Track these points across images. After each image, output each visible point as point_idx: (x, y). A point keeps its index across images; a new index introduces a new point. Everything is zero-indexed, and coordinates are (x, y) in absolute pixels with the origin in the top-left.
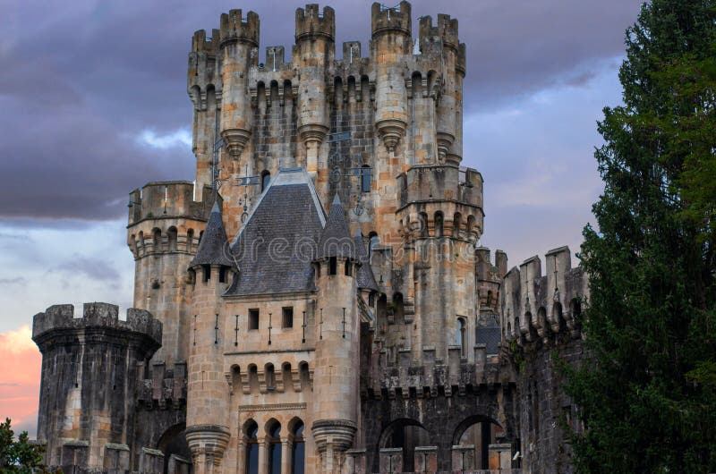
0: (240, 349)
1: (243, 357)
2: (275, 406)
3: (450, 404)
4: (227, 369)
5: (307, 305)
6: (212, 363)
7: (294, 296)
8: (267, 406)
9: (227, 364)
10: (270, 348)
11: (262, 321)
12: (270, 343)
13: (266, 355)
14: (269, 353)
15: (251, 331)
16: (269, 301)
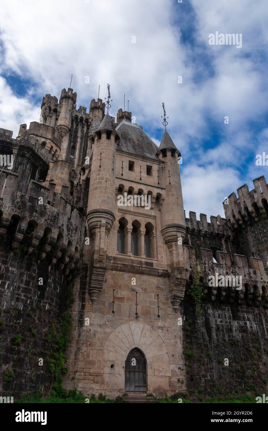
0: (124, 177)
1: (127, 182)
2: (139, 213)
3: (202, 239)
4: (117, 186)
5: (159, 168)
6: (111, 179)
8: (134, 212)
9: (117, 183)
10: (141, 182)
11: (137, 168)
12: (141, 179)
13: (139, 184)
14: (141, 184)
15: (130, 171)
16: (140, 160)
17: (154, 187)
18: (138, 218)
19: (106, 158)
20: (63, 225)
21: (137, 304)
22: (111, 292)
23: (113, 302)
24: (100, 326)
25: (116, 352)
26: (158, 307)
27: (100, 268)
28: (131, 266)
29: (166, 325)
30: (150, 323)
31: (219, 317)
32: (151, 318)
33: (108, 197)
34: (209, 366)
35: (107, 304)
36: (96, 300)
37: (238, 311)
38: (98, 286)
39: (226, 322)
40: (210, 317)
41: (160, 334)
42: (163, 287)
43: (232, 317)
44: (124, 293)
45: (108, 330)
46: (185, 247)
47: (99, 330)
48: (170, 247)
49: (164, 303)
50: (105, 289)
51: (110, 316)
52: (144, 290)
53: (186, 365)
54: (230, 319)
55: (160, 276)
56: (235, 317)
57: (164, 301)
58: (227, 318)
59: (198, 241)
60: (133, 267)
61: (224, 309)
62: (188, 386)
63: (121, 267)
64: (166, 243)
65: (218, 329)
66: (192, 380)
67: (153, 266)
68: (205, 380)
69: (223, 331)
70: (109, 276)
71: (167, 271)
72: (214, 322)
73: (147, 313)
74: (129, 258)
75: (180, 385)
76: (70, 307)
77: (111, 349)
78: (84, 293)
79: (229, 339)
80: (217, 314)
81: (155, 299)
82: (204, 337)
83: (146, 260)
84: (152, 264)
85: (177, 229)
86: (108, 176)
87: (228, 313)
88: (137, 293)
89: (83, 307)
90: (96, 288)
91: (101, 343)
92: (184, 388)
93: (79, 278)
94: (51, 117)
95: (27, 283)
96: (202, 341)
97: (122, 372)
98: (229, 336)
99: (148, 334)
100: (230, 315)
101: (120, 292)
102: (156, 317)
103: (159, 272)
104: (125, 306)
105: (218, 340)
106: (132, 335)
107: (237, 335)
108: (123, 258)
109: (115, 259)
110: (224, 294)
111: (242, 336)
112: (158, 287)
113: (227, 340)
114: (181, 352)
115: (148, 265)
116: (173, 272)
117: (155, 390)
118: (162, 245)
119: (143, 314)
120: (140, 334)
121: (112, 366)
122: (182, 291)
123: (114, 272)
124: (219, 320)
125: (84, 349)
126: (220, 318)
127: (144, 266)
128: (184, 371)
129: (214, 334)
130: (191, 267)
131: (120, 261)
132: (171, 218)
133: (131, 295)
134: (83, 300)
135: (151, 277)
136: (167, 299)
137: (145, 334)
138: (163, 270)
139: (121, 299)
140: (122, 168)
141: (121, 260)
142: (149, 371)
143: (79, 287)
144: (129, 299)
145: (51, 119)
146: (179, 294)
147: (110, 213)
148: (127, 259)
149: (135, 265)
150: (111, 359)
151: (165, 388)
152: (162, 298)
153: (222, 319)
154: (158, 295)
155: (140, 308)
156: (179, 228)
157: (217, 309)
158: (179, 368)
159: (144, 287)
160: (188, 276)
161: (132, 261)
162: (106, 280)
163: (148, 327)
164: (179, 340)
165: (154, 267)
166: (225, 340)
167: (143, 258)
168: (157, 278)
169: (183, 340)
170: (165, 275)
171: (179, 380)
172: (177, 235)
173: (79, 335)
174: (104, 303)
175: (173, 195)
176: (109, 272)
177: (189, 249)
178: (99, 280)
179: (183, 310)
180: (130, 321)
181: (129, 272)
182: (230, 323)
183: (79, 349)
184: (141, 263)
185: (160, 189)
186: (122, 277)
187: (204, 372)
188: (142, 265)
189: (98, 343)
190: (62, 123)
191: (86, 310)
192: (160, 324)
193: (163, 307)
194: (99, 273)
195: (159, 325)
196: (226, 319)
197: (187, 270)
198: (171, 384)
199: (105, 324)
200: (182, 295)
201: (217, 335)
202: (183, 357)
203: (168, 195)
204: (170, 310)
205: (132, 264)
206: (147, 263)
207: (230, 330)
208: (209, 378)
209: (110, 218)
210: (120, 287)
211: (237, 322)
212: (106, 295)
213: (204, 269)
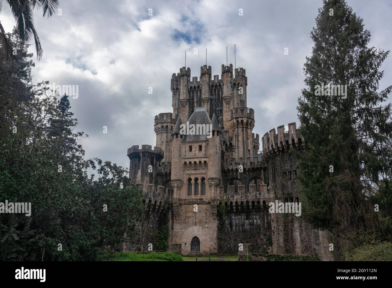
0: (186, 157)
1: (188, 160)
2: (197, 174)
4: (183, 163)
5: (206, 145)
6: (178, 161)
7: (202, 142)
8: (194, 174)
9: (183, 161)
10: (195, 157)
11: (193, 149)
12: (195, 155)
13: (194, 159)
15: (190, 152)
16: (195, 143)
17: (202, 158)
18: (197, 176)
21: (196, 219)
22: (184, 215)
23: (185, 219)
24: (180, 229)
25: (187, 238)
26: (206, 218)
27: (175, 206)
28: (192, 202)
29: (210, 226)
30: (202, 226)
32: (202, 224)
34: (229, 242)
35: (182, 220)
36: (178, 219)
37: (250, 215)
39: (242, 221)
40: (233, 220)
41: (206, 230)
42: (209, 209)
43: (245, 219)
44: (190, 214)
45: (183, 230)
47: (180, 230)
48: (210, 189)
49: (209, 216)
50: (182, 214)
51: (184, 225)
52: (199, 212)
53: (218, 242)
55: (208, 204)
56: (247, 218)
57: (209, 215)
61: (242, 215)
62: (218, 250)
63: (188, 203)
65: (236, 225)
66: (220, 248)
67: (203, 200)
68: (227, 248)
69: (239, 226)
70: (184, 208)
71: (210, 201)
72: (235, 222)
73: (200, 222)
75: (214, 250)
76: (168, 223)
77: (185, 237)
78: (173, 217)
79: (242, 230)
80: (237, 218)
81: (205, 215)
83: (200, 198)
85: (212, 180)
87: (243, 217)
88: (196, 214)
89: (173, 222)
90: (177, 214)
91: (181, 236)
92: (216, 251)
93: (171, 211)
96: (227, 231)
97: (190, 246)
98: (242, 228)
99: (201, 231)
101: (188, 214)
102: (205, 223)
103: (206, 202)
104: (191, 220)
105: (236, 230)
106: (194, 231)
107: (247, 227)
108: (189, 199)
109: (185, 200)
110: (240, 208)
111: (250, 227)
112: (206, 209)
114: (216, 236)
115: (201, 200)
117: (203, 252)
118: (208, 188)
120: (197, 231)
121: (185, 244)
122: (216, 210)
123: (185, 205)
125: (174, 238)
126: (238, 220)
128: (217, 245)
129: (234, 228)
130: (220, 198)
131: (187, 200)
133: (193, 215)
134: (173, 219)
135: (203, 205)
136: (211, 214)
137: (199, 231)
138: (208, 201)
139: (189, 217)
140: (185, 152)
142: (201, 245)
143: (171, 214)
144: (192, 217)
146: (214, 212)
147: (178, 180)
148: (191, 198)
149: (194, 201)
150: (185, 241)
151: (208, 251)
152: (208, 214)
153: (240, 220)
154: (206, 213)
155: (197, 220)
157: (237, 216)
158: (215, 243)
159: (199, 210)
160: (218, 202)
161: (193, 199)
162: (182, 210)
163: (201, 228)
164: (215, 232)
166: (240, 230)
167: (199, 196)
168: (206, 205)
169: (217, 232)
170: (209, 203)
171: (214, 248)
172: (212, 183)
173: (172, 233)
175: (211, 161)
176: (183, 206)
177: (220, 188)
178: (177, 211)
179: (218, 219)
180: (193, 226)
181: (192, 204)
182: (244, 221)
183: (172, 238)
185: (206, 158)
186: (189, 207)
187: (226, 245)
188: (198, 200)
189: (180, 236)
190: (182, 98)
191: (174, 223)
192: (206, 226)
193: (208, 218)
194: (176, 208)
196: (242, 220)
197: (218, 200)
198: (210, 249)
199: (182, 228)
200: (216, 212)
201: (235, 228)
202: (217, 239)
203: (209, 161)
204: (212, 219)
207: (244, 225)
208: (229, 247)
210: (189, 212)
211: (249, 221)
212: (182, 216)
213: (228, 198)
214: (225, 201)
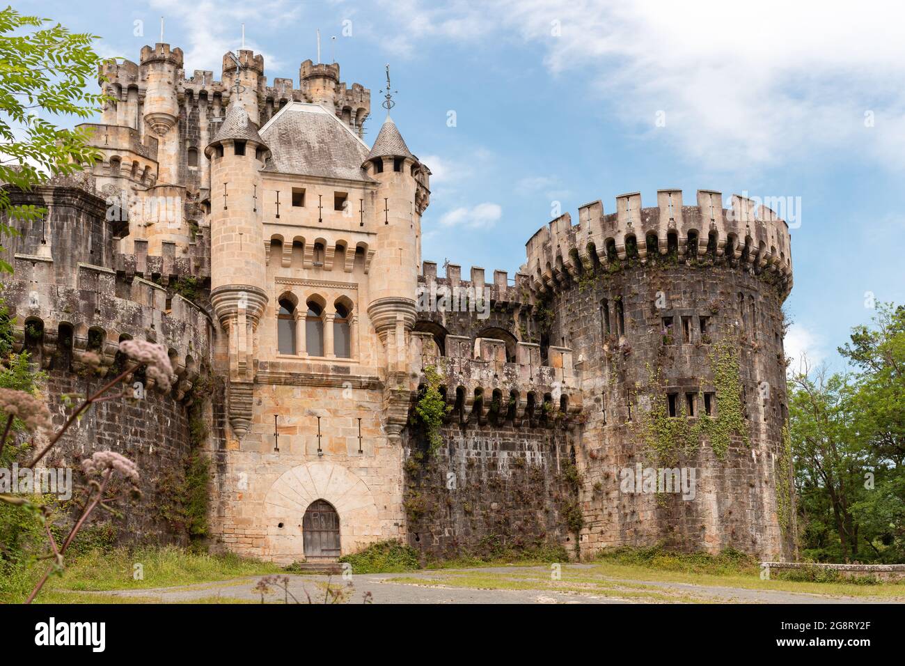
0: (282, 221)
1: (289, 229)
2: (320, 282)
4: (267, 237)
5: (365, 195)
6: (252, 228)
7: (351, 183)
8: (309, 281)
9: (267, 233)
10: (321, 225)
11: (311, 200)
12: (320, 221)
13: (317, 230)
14: (320, 229)
15: (295, 207)
16: (318, 184)
17: (351, 232)
18: (320, 291)
19: (236, 190)
20: (152, 326)
21: (319, 436)
22: (271, 419)
23: (276, 435)
25: (286, 506)
26: (360, 437)
27: (242, 384)
28: (305, 375)
29: (375, 464)
30: (344, 463)
31: (475, 447)
32: (346, 456)
33: (247, 263)
34: (448, 518)
35: (264, 438)
36: (244, 434)
37: (512, 435)
38: (243, 412)
39: (487, 454)
40: (458, 447)
41: (362, 478)
42: (369, 405)
43: (498, 447)
44: (295, 420)
45: (270, 476)
46: (413, 336)
47: (255, 476)
48: (383, 338)
49: (371, 431)
50: (260, 416)
51: (272, 456)
52: (334, 413)
53: (407, 519)
54: (496, 449)
55: (364, 388)
56: (505, 445)
57: (371, 428)
58: (490, 447)
59: (462, 318)
60: (311, 377)
61: (486, 434)
63: (286, 378)
64: (377, 332)
65: (470, 465)
66: (418, 539)
67: (349, 373)
68: (440, 539)
69: (479, 467)
70: (266, 395)
71: (378, 379)
72: (464, 455)
73: (338, 448)
74: (302, 362)
76: (202, 446)
78: (221, 424)
79: (488, 480)
80: (471, 443)
81: (354, 425)
82: (444, 479)
83: (335, 363)
84: (347, 370)
85: (397, 307)
86: (243, 225)
87: (492, 439)
88: (319, 418)
89: (223, 444)
90: (240, 414)
91: (260, 495)
93: (210, 401)
94: (126, 101)
95: (111, 418)
96: (438, 485)
98: (490, 475)
99: (340, 480)
100: (496, 444)
101: (287, 418)
102: (356, 454)
103: (361, 383)
104: (299, 440)
105: (468, 482)
106: (313, 480)
107: (505, 473)
108: (290, 363)
109: (273, 365)
110: (487, 410)
111: (514, 474)
112: (360, 407)
113: (485, 480)
114: (400, 501)
115: (339, 372)
116: (386, 380)
118: (370, 335)
119: (331, 450)
120: (327, 480)
122: (404, 410)
123: (274, 386)
124: (473, 452)
126: (477, 449)
127: (331, 374)
128: (405, 528)
130: (423, 370)
131: (283, 369)
132: (385, 287)
133: (308, 421)
134: (222, 434)
135: (347, 390)
136: (377, 425)
137: (336, 479)
138: (370, 378)
139: (291, 429)
140: (278, 203)
141: (285, 366)
142: (343, 530)
143: (211, 414)
144: (303, 429)
145: (127, 106)
146: (397, 416)
147: (254, 290)
148: (296, 364)
149: (313, 373)
150: (278, 516)
152: (368, 422)
153: (480, 449)
154: (360, 419)
155: (325, 441)
156: (399, 305)
157: (471, 435)
158: (396, 524)
159: (333, 407)
160: (416, 385)
161: (308, 367)
162: (260, 402)
163: (341, 469)
164: (397, 486)
165: (351, 374)
166: (481, 482)
167: (330, 359)
168: (357, 391)
169: (405, 486)
170: (373, 385)
172: (396, 317)
174: (259, 437)
175: (391, 244)
176: (266, 387)
177: (422, 339)
178: (244, 403)
179: (407, 440)
180: (308, 461)
181: (303, 385)
182: (494, 455)
184: (325, 368)
185: (366, 235)
186: (290, 394)
187: (438, 528)
188: (328, 371)
190: (154, 111)
191: (228, 449)
192: (363, 463)
193: (369, 437)
194: (242, 391)
195: (361, 466)
196: (487, 449)
197: (414, 376)
199: (264, 469)
200: (404, 417)
201: (467, 475)
202: (403, 508)
203: (381, 246)
204: (383, 441)
205: (308, 372)
206: (337, 369)
207: (494, 466)
208: (448, 535)
209: (254, 298)
210: (288, 410)
211: (508, 453)
212: (262, 424)
213: (449, 373)
214: (441, 383)
